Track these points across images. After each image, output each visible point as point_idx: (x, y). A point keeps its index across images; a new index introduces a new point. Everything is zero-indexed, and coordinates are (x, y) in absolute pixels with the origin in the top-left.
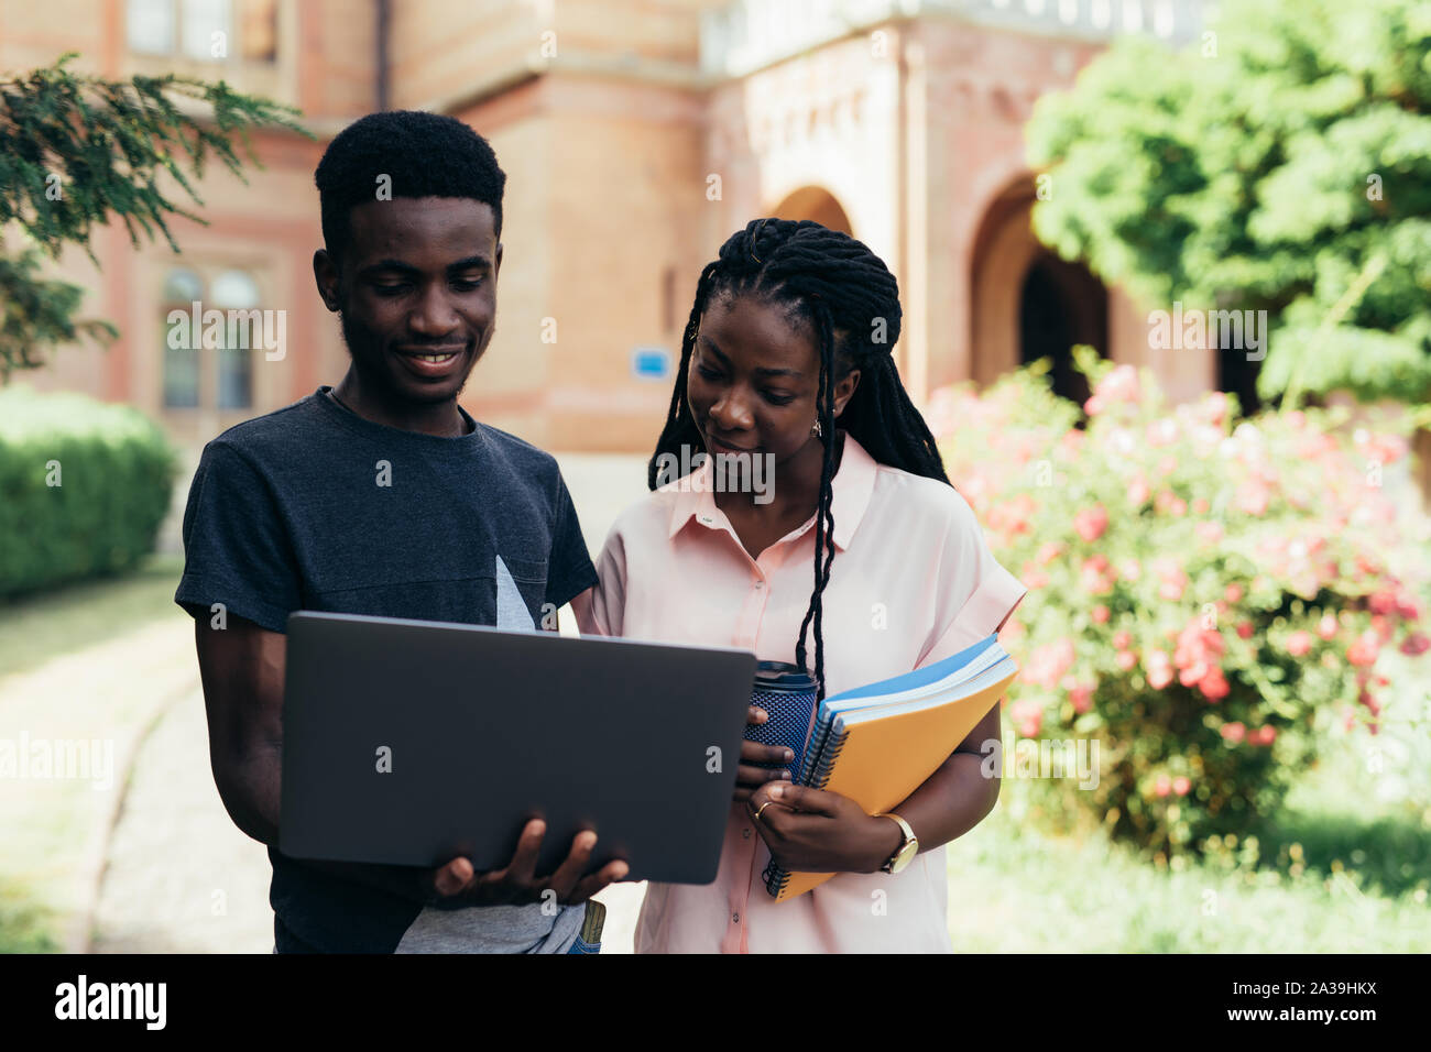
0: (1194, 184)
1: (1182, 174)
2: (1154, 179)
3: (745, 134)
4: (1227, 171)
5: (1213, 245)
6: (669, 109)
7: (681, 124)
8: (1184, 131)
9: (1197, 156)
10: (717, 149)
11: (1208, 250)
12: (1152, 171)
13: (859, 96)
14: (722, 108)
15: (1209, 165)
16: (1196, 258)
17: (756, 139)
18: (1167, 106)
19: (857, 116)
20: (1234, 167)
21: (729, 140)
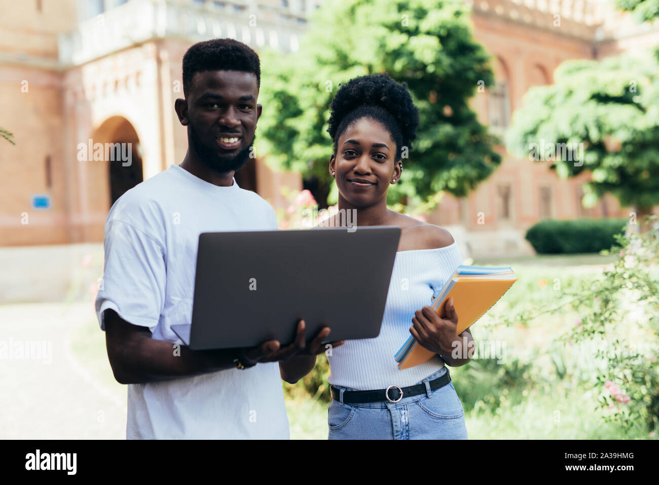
0: (298, 113)
1: (292, 109)
2: (280, 111)
3: (83, 92)
4: (311, 106)
5: (306, 140)
6: (45, 80)
7: (50, 87)
8: (292, 89)
9: (298, 101)
10: (69, 99)
11: (304, 142)
12: (278, 107)
13: (138, 74)
14: (71, 80)
15: (303, 105)
16: (299, 146)
17: (89, 94)
18: (284, 78)
19: (138, 84)
20: (314, 105)
21: (75, 94)
